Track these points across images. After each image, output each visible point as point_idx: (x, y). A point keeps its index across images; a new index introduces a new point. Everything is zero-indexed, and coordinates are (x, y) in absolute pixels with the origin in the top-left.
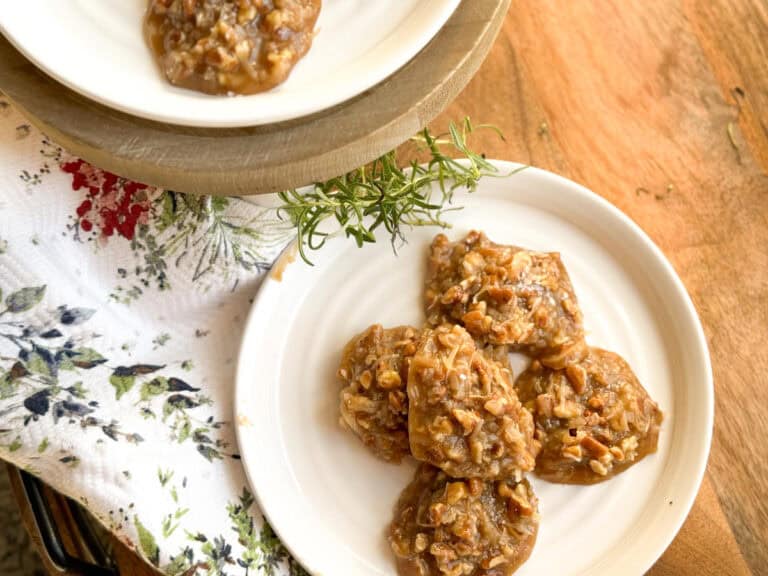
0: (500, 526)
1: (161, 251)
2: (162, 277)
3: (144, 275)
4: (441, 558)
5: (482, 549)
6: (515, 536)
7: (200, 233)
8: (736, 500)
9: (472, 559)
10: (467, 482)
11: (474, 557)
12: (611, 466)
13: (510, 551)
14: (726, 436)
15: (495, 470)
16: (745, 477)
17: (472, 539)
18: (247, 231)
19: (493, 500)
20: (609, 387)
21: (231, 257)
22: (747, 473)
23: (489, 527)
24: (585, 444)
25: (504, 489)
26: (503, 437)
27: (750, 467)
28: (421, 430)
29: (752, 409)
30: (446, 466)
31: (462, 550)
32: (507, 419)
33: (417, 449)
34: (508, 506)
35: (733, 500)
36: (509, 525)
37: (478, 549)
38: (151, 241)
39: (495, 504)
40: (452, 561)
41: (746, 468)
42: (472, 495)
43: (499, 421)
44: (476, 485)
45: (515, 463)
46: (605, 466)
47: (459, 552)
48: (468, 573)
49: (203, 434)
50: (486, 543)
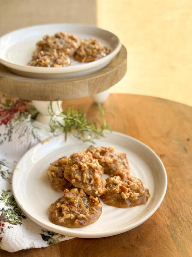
0: (87, 207)
1: (12, 128)
2: (10, 137)
3: (6, 136)
4: (64, 208)
5: (79, 211)
6: (91, 211)
7: (24, 122)
8: (173, 226)
9: (74, 214)
10: (79, 189)
11: (75, 213)
12: (128, 197)
13: (88, 215)
14: (173, 209)
15: (90, 189)
16: (177, 221)
17: (76, 205)
18: (38, 128)
19: (87, 200)
20: (133, 181)
21: (30, 131)
22: (179, 220)
23: (83, 205)
24: (121, 187)
25: (91, 197)
26: (94, 177)
27: (180, 219)
28: (69, 168)
29: (183, 204)
30: (73, 181)
31: (71, 208)
32: (96, 171)
33: (66, 174)
34: (91, 202)
35: (172, 226)
36: (90, 207)
37: (77, 211)
38: (11, 125)
39: (87, 201)
40: (67, 211)
41: (178, 218)
42: (80, 193)
43: (94, 171)
44: (82, 192)
45: (96, 188)
46: (127, 196)
47: (71, 209)
48: (72, 218)
49: (4, 173)
50: (81, 209)
